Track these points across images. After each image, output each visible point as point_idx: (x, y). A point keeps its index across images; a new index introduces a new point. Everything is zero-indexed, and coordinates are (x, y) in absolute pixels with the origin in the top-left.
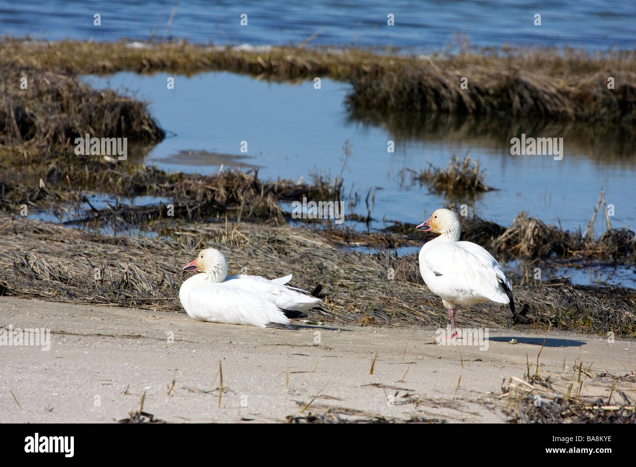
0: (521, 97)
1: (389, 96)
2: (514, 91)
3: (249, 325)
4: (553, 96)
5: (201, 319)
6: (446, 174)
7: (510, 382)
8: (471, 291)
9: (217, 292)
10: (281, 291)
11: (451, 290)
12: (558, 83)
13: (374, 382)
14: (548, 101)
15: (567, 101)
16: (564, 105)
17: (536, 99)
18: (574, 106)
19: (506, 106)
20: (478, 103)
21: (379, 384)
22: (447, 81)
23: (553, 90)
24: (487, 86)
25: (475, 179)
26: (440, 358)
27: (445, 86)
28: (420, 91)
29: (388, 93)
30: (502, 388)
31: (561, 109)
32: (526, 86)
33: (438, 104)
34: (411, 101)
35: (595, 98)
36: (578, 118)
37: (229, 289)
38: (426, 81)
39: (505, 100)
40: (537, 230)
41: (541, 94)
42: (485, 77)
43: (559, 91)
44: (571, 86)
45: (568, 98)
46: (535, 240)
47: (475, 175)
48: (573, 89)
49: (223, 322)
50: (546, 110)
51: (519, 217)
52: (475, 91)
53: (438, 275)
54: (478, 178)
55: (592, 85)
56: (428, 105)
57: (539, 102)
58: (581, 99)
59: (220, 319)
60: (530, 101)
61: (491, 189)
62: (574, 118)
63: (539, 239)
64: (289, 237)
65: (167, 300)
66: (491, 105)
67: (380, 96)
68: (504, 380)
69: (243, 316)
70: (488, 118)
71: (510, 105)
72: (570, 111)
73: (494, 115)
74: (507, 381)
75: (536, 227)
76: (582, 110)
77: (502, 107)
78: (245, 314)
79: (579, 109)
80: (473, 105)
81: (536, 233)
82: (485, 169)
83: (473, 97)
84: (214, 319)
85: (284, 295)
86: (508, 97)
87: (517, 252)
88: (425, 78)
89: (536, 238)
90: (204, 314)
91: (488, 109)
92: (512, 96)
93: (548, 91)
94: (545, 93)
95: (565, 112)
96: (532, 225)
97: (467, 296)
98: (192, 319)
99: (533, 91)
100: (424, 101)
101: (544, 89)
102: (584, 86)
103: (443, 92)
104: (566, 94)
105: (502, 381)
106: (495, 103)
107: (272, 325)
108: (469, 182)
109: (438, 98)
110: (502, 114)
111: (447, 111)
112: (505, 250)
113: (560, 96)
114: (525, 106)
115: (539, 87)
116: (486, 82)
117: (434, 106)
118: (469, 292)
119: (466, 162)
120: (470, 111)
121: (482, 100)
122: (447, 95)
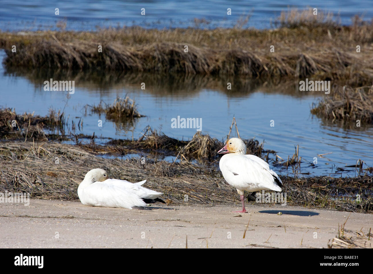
0: (111, 58)
1: (31, 59)
2: (106, 54)
3: (122, 208)
4: (129, 57)
5: (91, 204)
6: (114, 107)
7: (333, 241)
8: (258, 184)
9: (102, 188)
10: (139, 188)
11: (244, 183)
12: (130, 49)
13: (251, 244)
14: (126, 60)
15: (137, 59)
16: (136, 62)
17: (119, 59)
18: (142, 62)
19: (102, 63)
20: (85, 62)
21: (255, 245)
22: (65, 49)
23: (129, 54)
24: (89, 51)
25: (133, 110)
26: (257, 226)
27: (65, 52)
28: (50, 55)
29: (29, 57)
30: (328, 245)
31: (135, 65)
32: (113, 51)
33: (61, 63)
34: (44, 62)
35: (154, 58)
36: (145, 70)
37: (108, 187)
38: (53, 49)
39: (101, 60)
40: (209, 142)
41: (122, 56)
42: (87, 46)
43: (131, 54)
44: (138, 51)
45: (138, 58)
46: (207, 148)
47: (132, 108)
48: (140, 53)
49: (105, 206)
50: (126, 66)
51: (197, 134)
52: (83, 55)
53: (235, 174)
54: (134, 110)
55: (151, 50)
56: (55, 63)
57: (120, 61)
58: (145, 58)
59: (103, 205)
60: (116, 60)
61: (142, 116)
62: (142, 70)
63: (210, 147)
64: (68, 150)
65: (49, 193)
66: (92, 63)
67: (25, 59)
68: (330, 240)
69: (118, 203)
70: (91, 71)
71: (104, 62)
72: (140, 66)
73: (94, 69)
74: (331, 240)
75: (208, 140)
76: (147, 65)
77: (99, 64)
78: (119, 201)
79: (144, 64)
80: (82, 64)
81: (208, 144)
82: (138, 104)
83: (81, 58)
84: (99, 205)
85: (141, 190)
86: (103, 58)
87: (196, 156)
88: (52, 47)
89: (209, 146)
90: (93, 202)
91: (90, 65)
92: (105, 58)
93: (125, 54)
94: (123, 55)
95: (137, 66)
96: (205, 139)
97: (254, 187)
98: (84, 205)
99: (117, 54)
100: (53, 61)
101: (123, 53)
102: (146, 51)
103: (64, 56)
104: (136, 56)
105: (328, 241)
106: (95, 62)
107: (136, 207)
108: (129, 112)
109: (61, 59)
110: (99, 68)
111: (66, 67)
112: (189, 154)
113: (133, 57)
114: (113, 63)
115: (120, 52)
116: (89, 49)
117: (59, 65)
118: (256, 185)
119: (126, 100)
120: (81, 66)
121: (87, 60)
122: (67, 58)
